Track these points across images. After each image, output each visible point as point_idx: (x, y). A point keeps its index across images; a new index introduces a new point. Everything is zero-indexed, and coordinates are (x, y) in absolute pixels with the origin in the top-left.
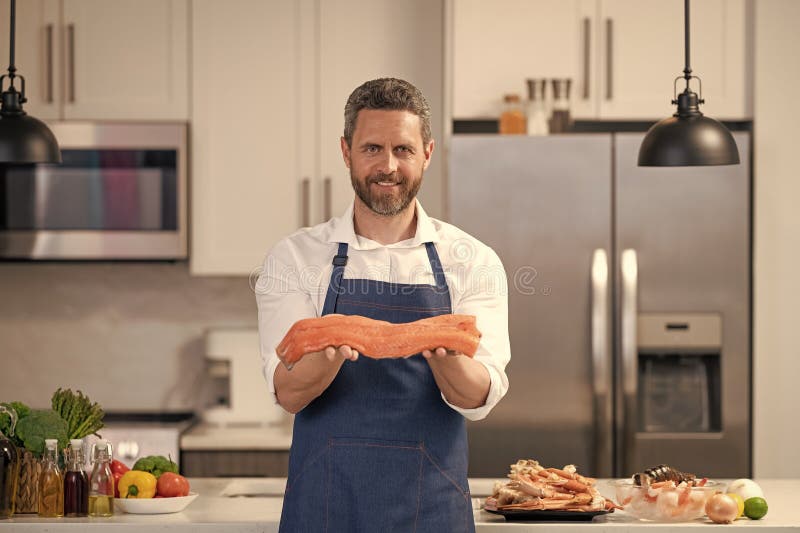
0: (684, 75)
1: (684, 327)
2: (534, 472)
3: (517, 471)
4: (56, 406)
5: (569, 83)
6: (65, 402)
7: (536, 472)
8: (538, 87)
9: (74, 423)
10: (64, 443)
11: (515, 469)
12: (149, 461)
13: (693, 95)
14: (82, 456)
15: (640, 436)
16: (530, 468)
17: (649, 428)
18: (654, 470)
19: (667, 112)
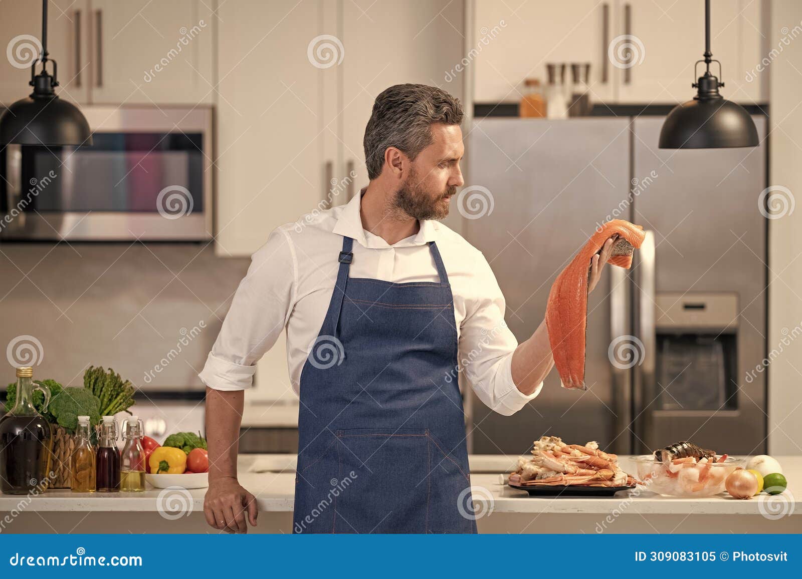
0: (704, 58)
1: (701, 307)
2: (557, 448)
3: (540, 448)
4: (87, 384)
5: (588, 67)
6: (96, 379)
7: (559, 448)
8: (557, 72)
9: (106, 400)
10: (96, 420)
11: (538, 445)
12: (180, 437)
13: (713, 79)
14: (114, 433)
15: (657, 414)
16: (552, 445)
17: (667, 406)
18: (675, 446)
19: (687, 95)
